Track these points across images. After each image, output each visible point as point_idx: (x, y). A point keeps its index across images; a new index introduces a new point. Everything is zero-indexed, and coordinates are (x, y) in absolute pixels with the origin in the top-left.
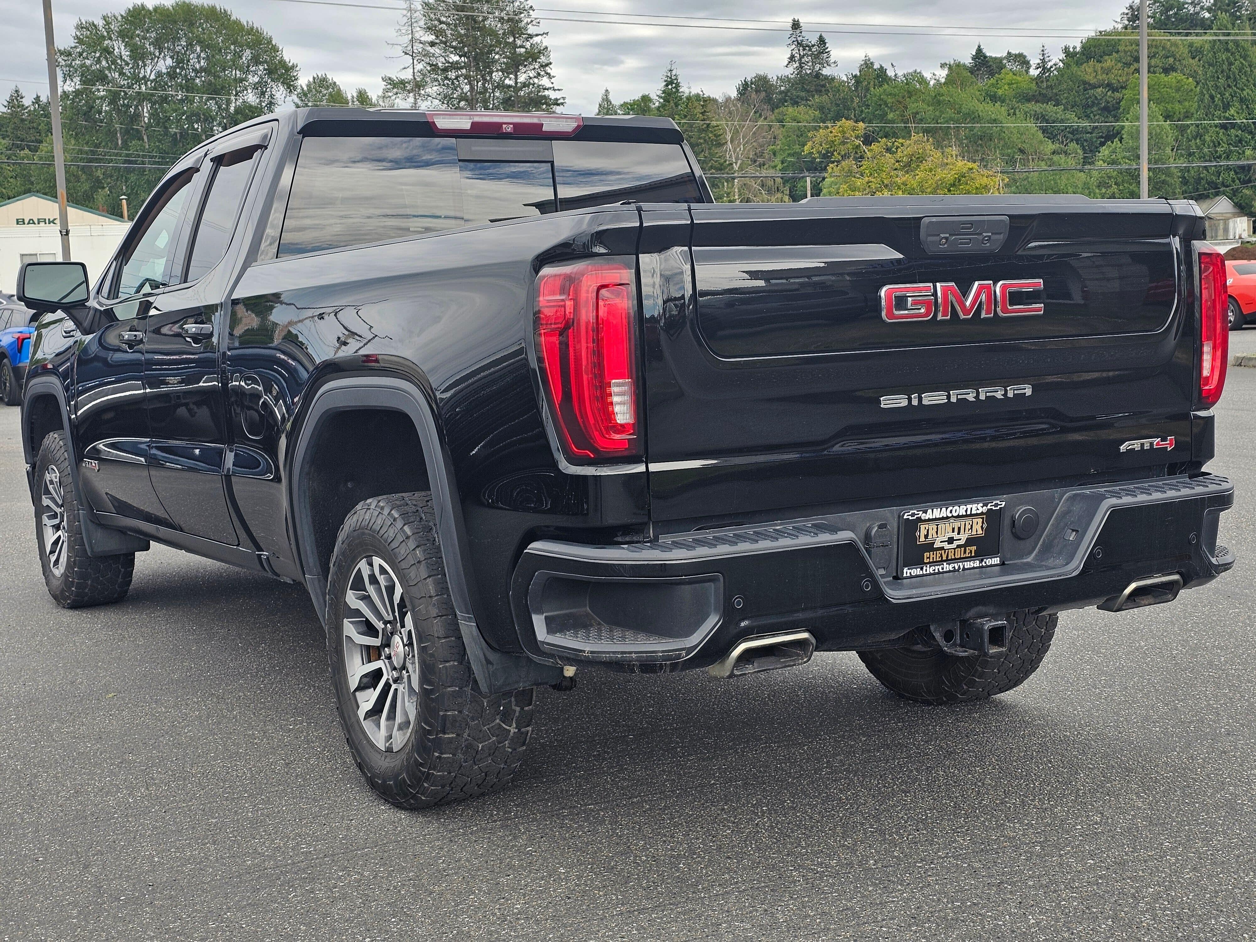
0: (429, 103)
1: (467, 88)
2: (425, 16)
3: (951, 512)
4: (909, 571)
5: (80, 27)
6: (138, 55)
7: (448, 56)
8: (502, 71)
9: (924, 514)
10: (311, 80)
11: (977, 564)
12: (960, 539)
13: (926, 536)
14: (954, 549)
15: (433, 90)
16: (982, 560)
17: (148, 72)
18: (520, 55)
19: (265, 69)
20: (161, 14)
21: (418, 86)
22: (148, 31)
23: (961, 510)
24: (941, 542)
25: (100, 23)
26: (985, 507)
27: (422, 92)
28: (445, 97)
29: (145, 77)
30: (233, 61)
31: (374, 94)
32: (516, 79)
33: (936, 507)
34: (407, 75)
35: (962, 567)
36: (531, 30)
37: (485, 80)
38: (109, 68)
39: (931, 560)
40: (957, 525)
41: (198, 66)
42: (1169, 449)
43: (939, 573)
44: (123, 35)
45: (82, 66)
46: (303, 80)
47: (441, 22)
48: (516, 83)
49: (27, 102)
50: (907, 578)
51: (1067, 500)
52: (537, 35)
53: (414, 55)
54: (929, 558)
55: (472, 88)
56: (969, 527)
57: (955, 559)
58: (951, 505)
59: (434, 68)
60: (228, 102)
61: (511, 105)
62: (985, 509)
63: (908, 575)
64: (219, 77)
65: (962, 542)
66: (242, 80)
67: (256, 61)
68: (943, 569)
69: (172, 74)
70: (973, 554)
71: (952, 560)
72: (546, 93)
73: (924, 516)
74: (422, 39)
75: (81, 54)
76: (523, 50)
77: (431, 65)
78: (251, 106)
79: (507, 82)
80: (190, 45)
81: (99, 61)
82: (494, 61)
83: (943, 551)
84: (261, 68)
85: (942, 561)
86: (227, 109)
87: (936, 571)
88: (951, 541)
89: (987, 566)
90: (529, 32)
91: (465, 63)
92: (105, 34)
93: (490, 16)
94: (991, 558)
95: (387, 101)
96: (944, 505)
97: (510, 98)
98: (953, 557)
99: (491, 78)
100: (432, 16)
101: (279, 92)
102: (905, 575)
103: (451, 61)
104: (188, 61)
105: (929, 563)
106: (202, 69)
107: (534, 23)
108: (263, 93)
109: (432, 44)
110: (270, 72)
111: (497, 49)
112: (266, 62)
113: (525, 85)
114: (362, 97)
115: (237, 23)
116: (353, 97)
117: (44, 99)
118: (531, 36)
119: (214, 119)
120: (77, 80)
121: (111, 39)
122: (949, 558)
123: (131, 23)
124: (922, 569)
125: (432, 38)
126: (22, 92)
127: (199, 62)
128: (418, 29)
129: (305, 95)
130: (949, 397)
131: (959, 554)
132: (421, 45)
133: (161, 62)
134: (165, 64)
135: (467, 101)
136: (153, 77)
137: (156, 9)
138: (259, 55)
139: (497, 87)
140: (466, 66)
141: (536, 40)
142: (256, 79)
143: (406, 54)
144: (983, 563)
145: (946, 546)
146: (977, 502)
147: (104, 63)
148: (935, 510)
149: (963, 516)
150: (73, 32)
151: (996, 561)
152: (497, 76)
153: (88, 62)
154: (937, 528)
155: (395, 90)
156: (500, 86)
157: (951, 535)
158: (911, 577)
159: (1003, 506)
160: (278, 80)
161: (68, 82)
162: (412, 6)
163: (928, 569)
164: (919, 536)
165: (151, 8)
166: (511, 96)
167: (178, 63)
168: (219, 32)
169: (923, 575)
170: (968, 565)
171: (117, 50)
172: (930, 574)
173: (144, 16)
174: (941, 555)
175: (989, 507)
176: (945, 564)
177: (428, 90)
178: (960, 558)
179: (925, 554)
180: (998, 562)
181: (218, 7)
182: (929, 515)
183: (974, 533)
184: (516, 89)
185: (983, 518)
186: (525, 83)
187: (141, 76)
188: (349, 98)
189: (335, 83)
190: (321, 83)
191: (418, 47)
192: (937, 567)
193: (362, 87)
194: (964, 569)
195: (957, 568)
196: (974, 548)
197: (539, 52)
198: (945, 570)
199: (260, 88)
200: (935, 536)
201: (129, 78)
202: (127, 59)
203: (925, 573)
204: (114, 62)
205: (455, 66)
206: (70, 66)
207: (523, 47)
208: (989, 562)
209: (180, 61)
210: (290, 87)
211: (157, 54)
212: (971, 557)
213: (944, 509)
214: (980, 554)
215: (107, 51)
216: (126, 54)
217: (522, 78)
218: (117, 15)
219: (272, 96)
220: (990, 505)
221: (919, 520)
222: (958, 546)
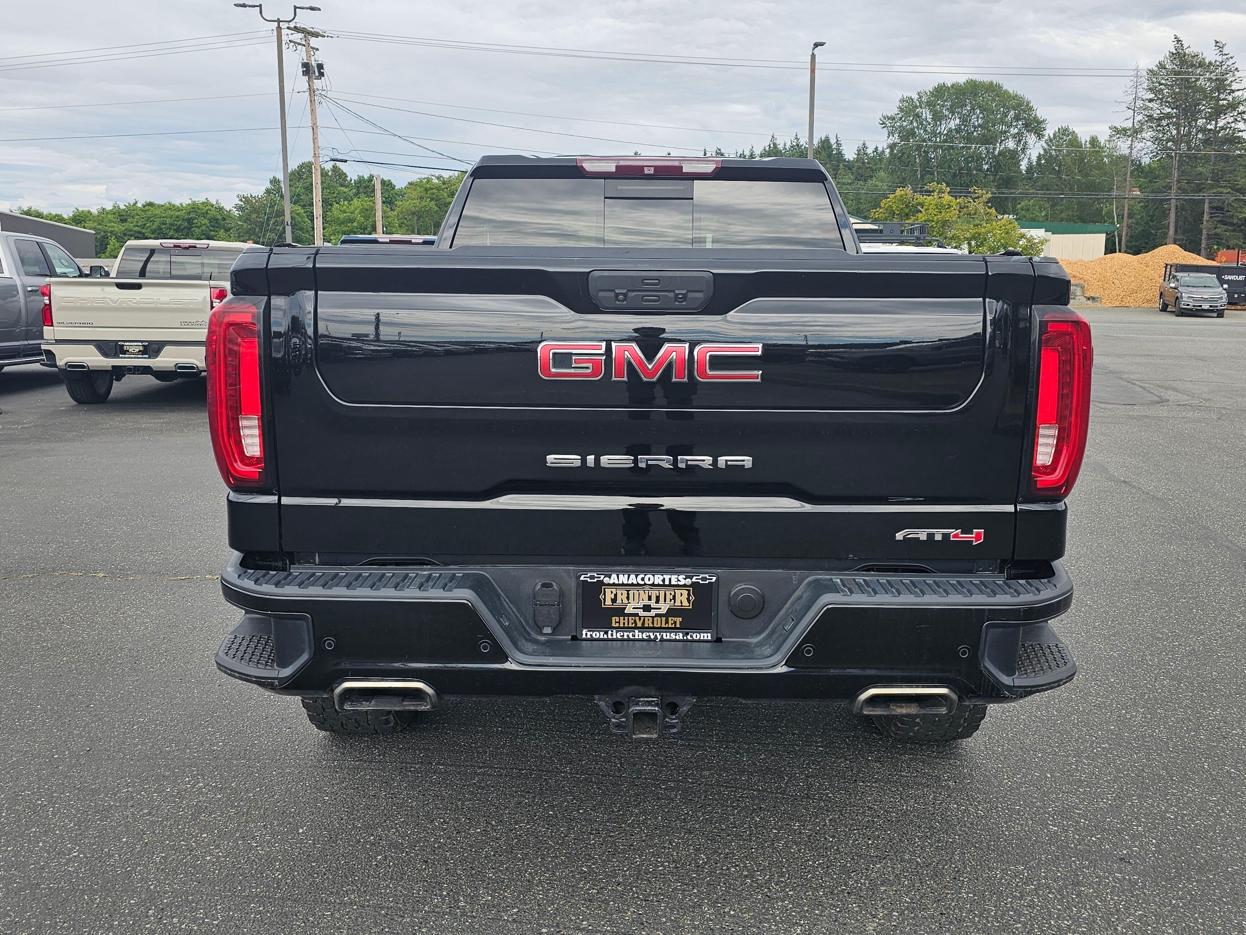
0: (1143, 144)
1: (1174, 132)
2: (1148, 80)
3: (643, 579)
4: (589, 633)
5: (902, 101)
6: (938, 117)
7: (1163, 109)
8: (1206, 118)
9: (607, 579)
10: (1057, 130)
11: (680, 636)
12: (660, 609)
13: (614, 600)
14: (653, 617)
15: (1148, 134)
16: (687, 634)
17: (943, 128)
18: (1223, 105)
19: (1023, 124)
20: (956, 89)
21: (1135, 132)
22: (945, 101)
23: (658, 579)
24: (634, 608)
25: (915, 97)
26: (688, 580)
27: (1139, 136)
28: (1157, 139)
29: (940, 132)
30: (1001, 119)
31: (1102, 139)
32: (1216, 124)
33: (623, 572)
34: (1128, 124)
35: (659, 637)
36: (1235, 86)
37: (1190, 126)
38: (918, 128)
39: (622, 625)
40: (654, 594)
41: (976, 124)
42: (974, 544)
43: (629, 640)
44: (930, 104)
45: (900, 127)
46: (1050, 131)
47: (1161, 84)
48: (1216, 127)
49: (870, 151)
50: (586, 640)
51: (810, 583)
52: (1238, 90)
53: (1136, 109)
54: (619, 622)
55: (1179, 132)
56: (669, 597)
57: (654, 628)
58: (642, 572)
59: (1150, 118)
60: (994, 149)
61: (1209, 144)
62: (688, 582)
63: (589, 636)
64: (990, 131)
65: (663, 611)
66: (1006, 132)
67: (1017, 118)
68: (634, 636)
69: (958, 130)
70: (678, 626)
71: (649, 628)
72: (1240, 134)
73: (606, 580)
74: (1144, 97)
75: (901, 119)
76: (1225, 102)
77: (1148, 116)
78: (1010, 150)
79: (1209, 127)
80: (973, 109)
81: (912, 122)
82: (1200, 111)
83: (637, 618)
84: (1020, 123)
85: (636, 628)
86: (993, 153)
87: (625, 637)
88: (647, 608)
89: (694, 641)
90: (1233, 88)
91: (1176, 113)
92: (918, 104)
93: (1202, 77)
94: (699, 633)
95: (1111, 143)
96: (633, 572)
97: (1209, 139)
98: (651, 625)
99: (1196, 124)
100: (1154, 80)
101: (1031, 139)
102: (584, 636)
103: (1165, 112)
104: (970, 120)
105: (619, 627)
106: (979, 126)
107: (1237, 81)
108: (1020, 141)
109: (1151, 101)
110: (1026, 125)
111: (1204, 102)
112: (1025, 118)
113: (1222, 128)
114: (1094, 141)
115: (1006, 92)
116: (1086, 141)
117: (880, 149)
118: (1233, 91)
119: (983, 159)
120: (896, 135)
121: (921, 108)
122: (646, 625)
123: (935, 96)
124: (606, 633)
125: (1152, 96)
126: (867, 144)
127: (978, 121)
128: (1141, 90)
129: (1051, 141)
130: (636, 461)
131: (658, 623)
132: (1142, 102)
133: (952, 122)
134: (954, 123)
135: (1173, 142)
136: (945, 132)
137: (953, 86)
138: (1020, 114)
139: (1199, 131)
140: (1178, 117)
141: (1237, 94)
142: (1016, 131)
143: (1129, 108)
144: (689, 637)
145: (641, 613)
146: (679, 573)
147: (915, 124)
148: (621, 576)
149: (658, 585)
150: (898, 104)
151: (707, 636)
152: (1201, 122)
153: (905, 124)
154: (628, 594)
155: (1118, 135)
156: (1203, 130)
157: (647, 602)
158: (592, 640)
159: (713, 581)
160: (1031, 131)
161: (891, 137)
162: (1139, 73)
163: (614, 634)
164: (605, 599)
165: (949, 86)
166: (1210, 138)
167: (963, 122)
168: (993, 100)
169: (608, 640)
170: (666, 636)
171: (924, 115)
172: (617, 640)
173: (944, 91)
174: (635, 621)
175: (694, 580)
176: (637, 631)
177: (1144, 135)
178: (661, 628)
179: (613, 618)
180: (709, 638)
181: (995, 83)
182: (614, 579)
183: (678, 603)
184: (1215, 131)
185: (689, 591)
186: (1222, 127)
187: (938, 132)
188: (1083, 142)
189: (1074, 132)
190: (1064, 131)
191: (1139, 103)
192: (626, 634)
193: (1093, 134)
194: (662, 640)
195: (652, 637)
196: (679, 620)
197: (1239, 103)
198: (636, 637)
199: (1018, 137)
200: (625, 601)
201: (929, 133)
202: (929, 120)
203: (610, 637)
204: (921, 124)
205: (1168, 116)
206: (893, 127)
207: (1225, 99)
208: (696, 636)
209: (965, 120)
210: (1040, 136)
211: (950, 116)
212: (675, 628)
213: (633, 576)
214: (685, 627)
215: (917, 116)
216: (929, 117)
217: (1221, 123)
218: (927, 91)
219: (1026, 143)
220: (695, 578)
221: (601, 583)
222: (657, 615)
